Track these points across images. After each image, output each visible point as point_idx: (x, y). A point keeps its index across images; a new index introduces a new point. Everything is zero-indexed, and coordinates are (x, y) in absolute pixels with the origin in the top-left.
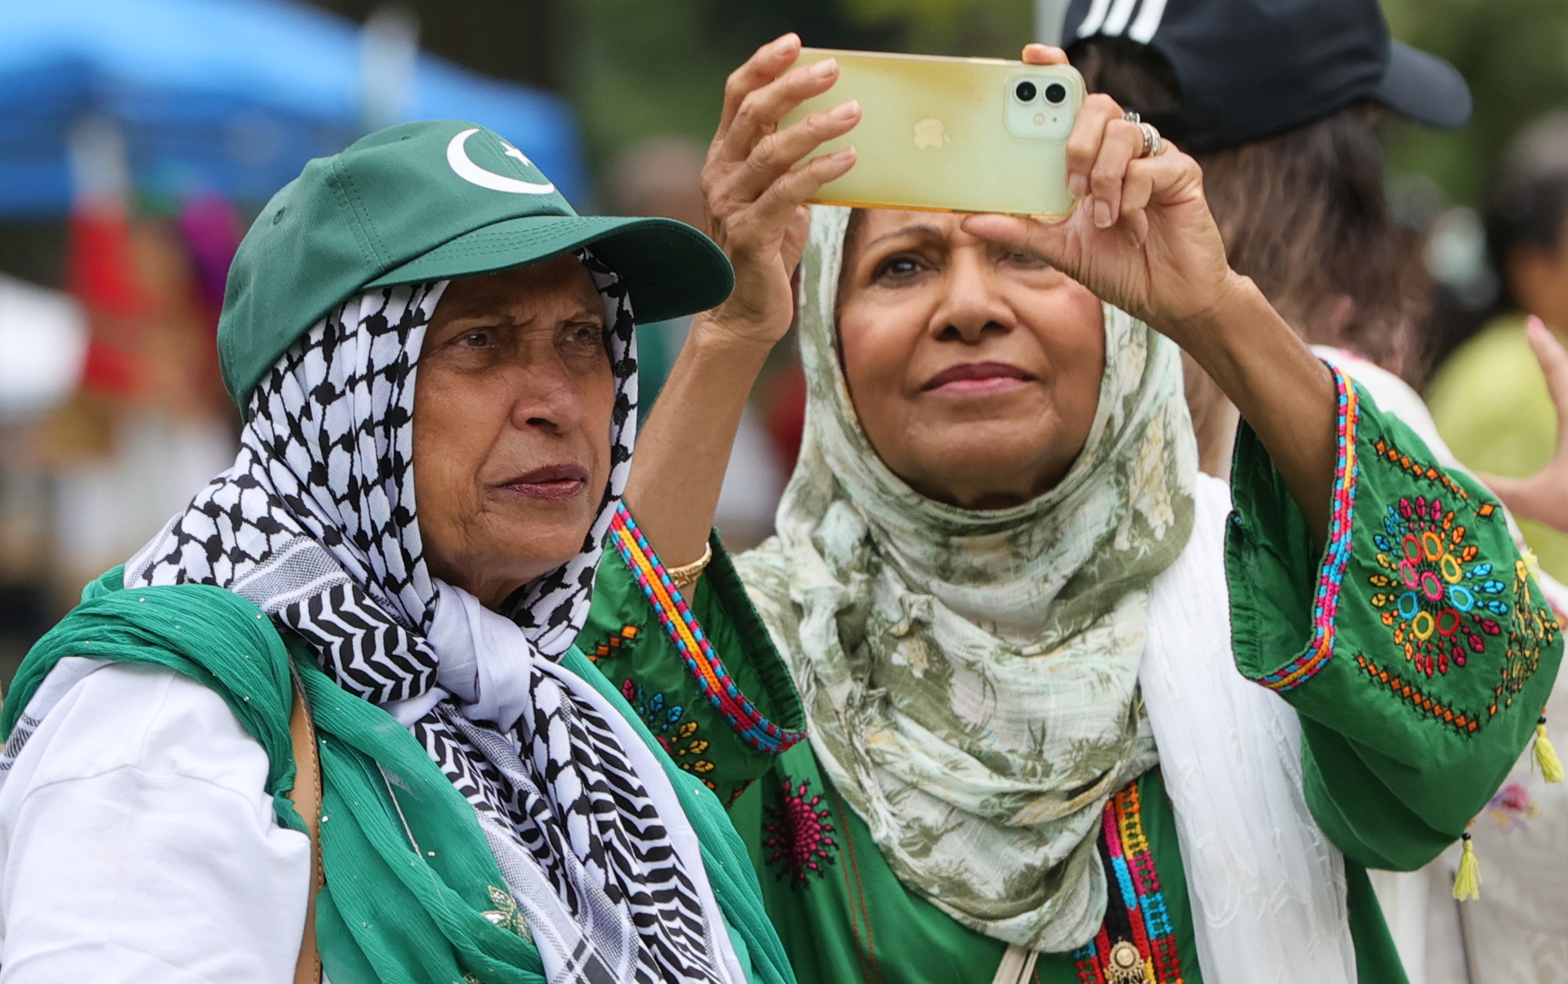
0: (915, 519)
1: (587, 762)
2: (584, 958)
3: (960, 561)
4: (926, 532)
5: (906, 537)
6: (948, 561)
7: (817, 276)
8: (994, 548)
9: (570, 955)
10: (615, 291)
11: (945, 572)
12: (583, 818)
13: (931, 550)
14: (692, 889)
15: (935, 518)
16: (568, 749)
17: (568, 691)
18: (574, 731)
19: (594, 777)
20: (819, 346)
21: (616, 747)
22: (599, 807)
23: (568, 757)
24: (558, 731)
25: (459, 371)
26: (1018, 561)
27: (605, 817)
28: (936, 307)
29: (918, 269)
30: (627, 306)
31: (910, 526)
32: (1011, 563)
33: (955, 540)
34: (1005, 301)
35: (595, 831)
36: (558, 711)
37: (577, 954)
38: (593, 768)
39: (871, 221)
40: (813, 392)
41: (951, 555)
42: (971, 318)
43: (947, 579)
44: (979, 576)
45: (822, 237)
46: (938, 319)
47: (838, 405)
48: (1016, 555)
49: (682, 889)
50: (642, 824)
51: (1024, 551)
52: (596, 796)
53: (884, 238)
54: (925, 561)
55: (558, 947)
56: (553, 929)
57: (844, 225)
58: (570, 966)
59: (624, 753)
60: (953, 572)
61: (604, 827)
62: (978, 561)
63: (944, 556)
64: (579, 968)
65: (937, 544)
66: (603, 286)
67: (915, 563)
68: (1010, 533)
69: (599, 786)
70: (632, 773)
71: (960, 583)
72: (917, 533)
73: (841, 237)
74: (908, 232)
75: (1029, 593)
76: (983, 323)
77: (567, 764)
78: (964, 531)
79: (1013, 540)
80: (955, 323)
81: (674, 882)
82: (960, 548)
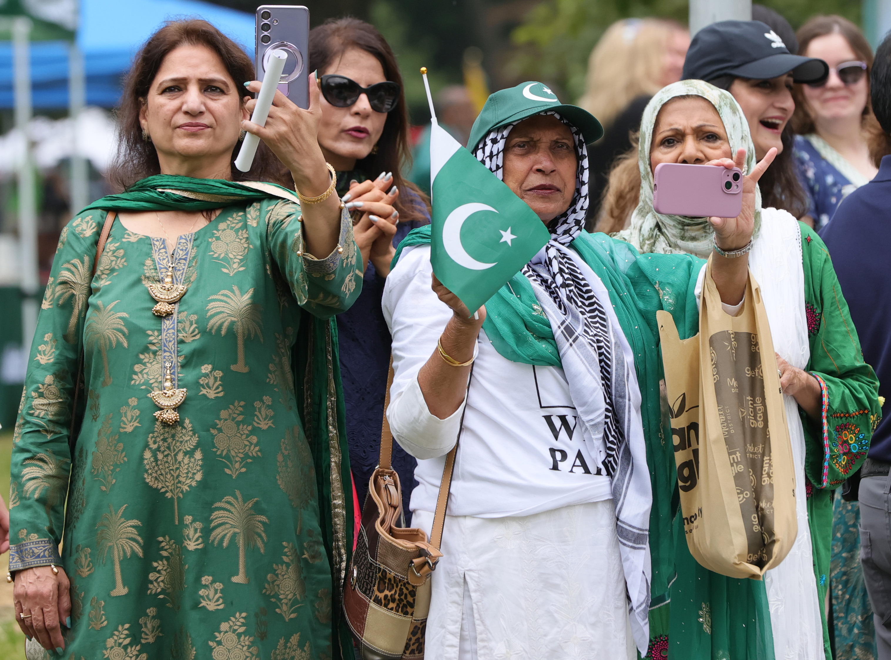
0: (674, 220)
1: (565, 272)
2: (564, 325)
3: (687, 234)
4: (677, 225)
5: (671, 227)
6: (684, 234)
7: (644, 142)
8: (698, 230)
9: (559, 324)
10: (577, 133)
11: (683, 238)
12: (564, 289)
13: (679, 231)
14: (602, 308)
15: (680, 220)
16: (558, 268)
17: (559, 250)
18: (560, 263)
19: (566, 276)
20: (645, 164)
21: (575, 266)
22: (568, 285)
23: (558, 271)
24: (555, 263)
25: (516, 155)
26: (706, 234)
27: (571, 288)
28: (680, 154)
29: (675, 142)
30: (581, 138)
31: (672, 223)
32: (704, 234)
33: (686, 228)
34: (702, 152)
35: (568, 293)
36: (555, 257)
37: (562, 324)
38: (566, 274)
39: (660, 126)
40: (643, 177)
41: (685, 232)
42: (691, 157)
43: (683, 240)
44: (693, 239)
45: (646, 130)
46: (681, 158)
47: (650, 183)
48: (705, 232)
49: (598, 308)
50: (584, 289)
51: (708, 231)
52: (567, 282)
53: (664, 132)
54: (677, 235)
55: (556, 322)
56: (554, 316)
57: (653, 127)
58: (559, 327)
59: (578, 268)
60: (685, 238)
61: (570, 291)
62: (693, 234)
63: (683, 233)
64: (562, 328)
65: (681, 229)
66: (573, 132)
67: (674, 235)
68: (703, 225)
69: (568, 279)
70: (581, 274)
71: (688, 241)
72: (674, 226)
73: (652, 130)
74: (672, 130)
75: (708, 245)
76: (694, 159)
77: (557, 273)
78: (689, 225)
79: (704, 228)
80: (685, 159)
81: (596, 306)
82: (687, 230)
